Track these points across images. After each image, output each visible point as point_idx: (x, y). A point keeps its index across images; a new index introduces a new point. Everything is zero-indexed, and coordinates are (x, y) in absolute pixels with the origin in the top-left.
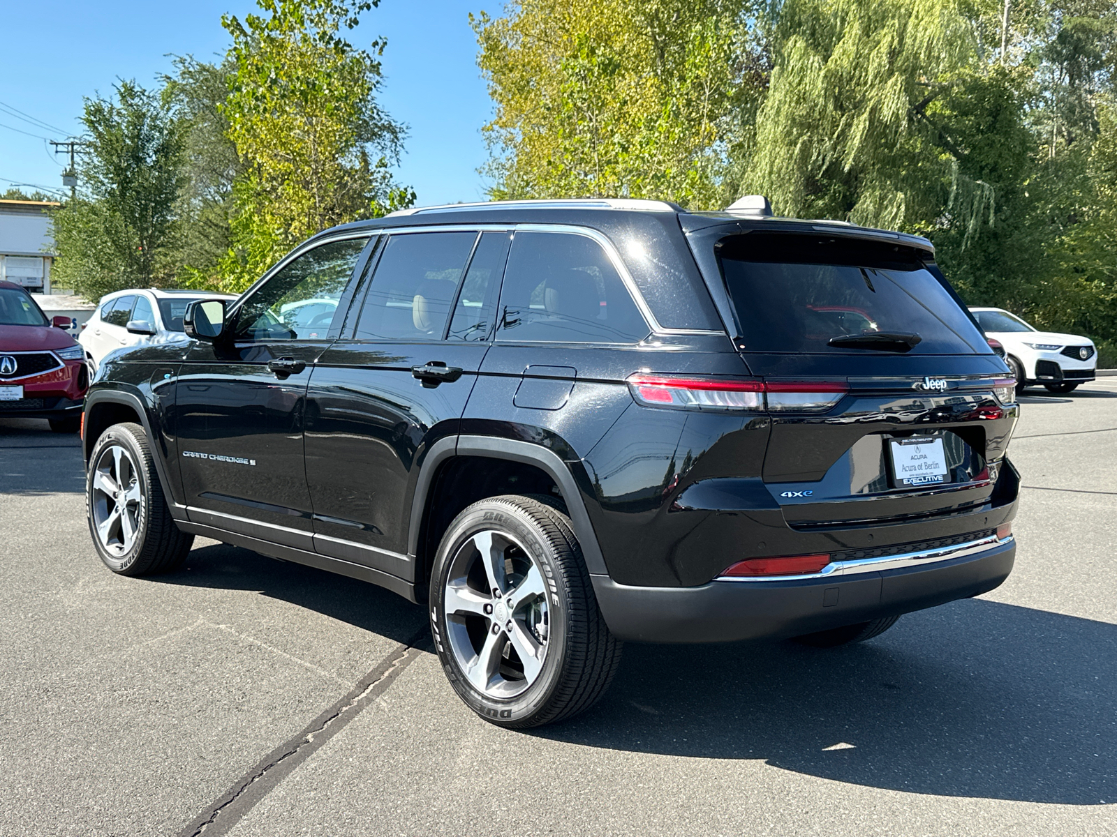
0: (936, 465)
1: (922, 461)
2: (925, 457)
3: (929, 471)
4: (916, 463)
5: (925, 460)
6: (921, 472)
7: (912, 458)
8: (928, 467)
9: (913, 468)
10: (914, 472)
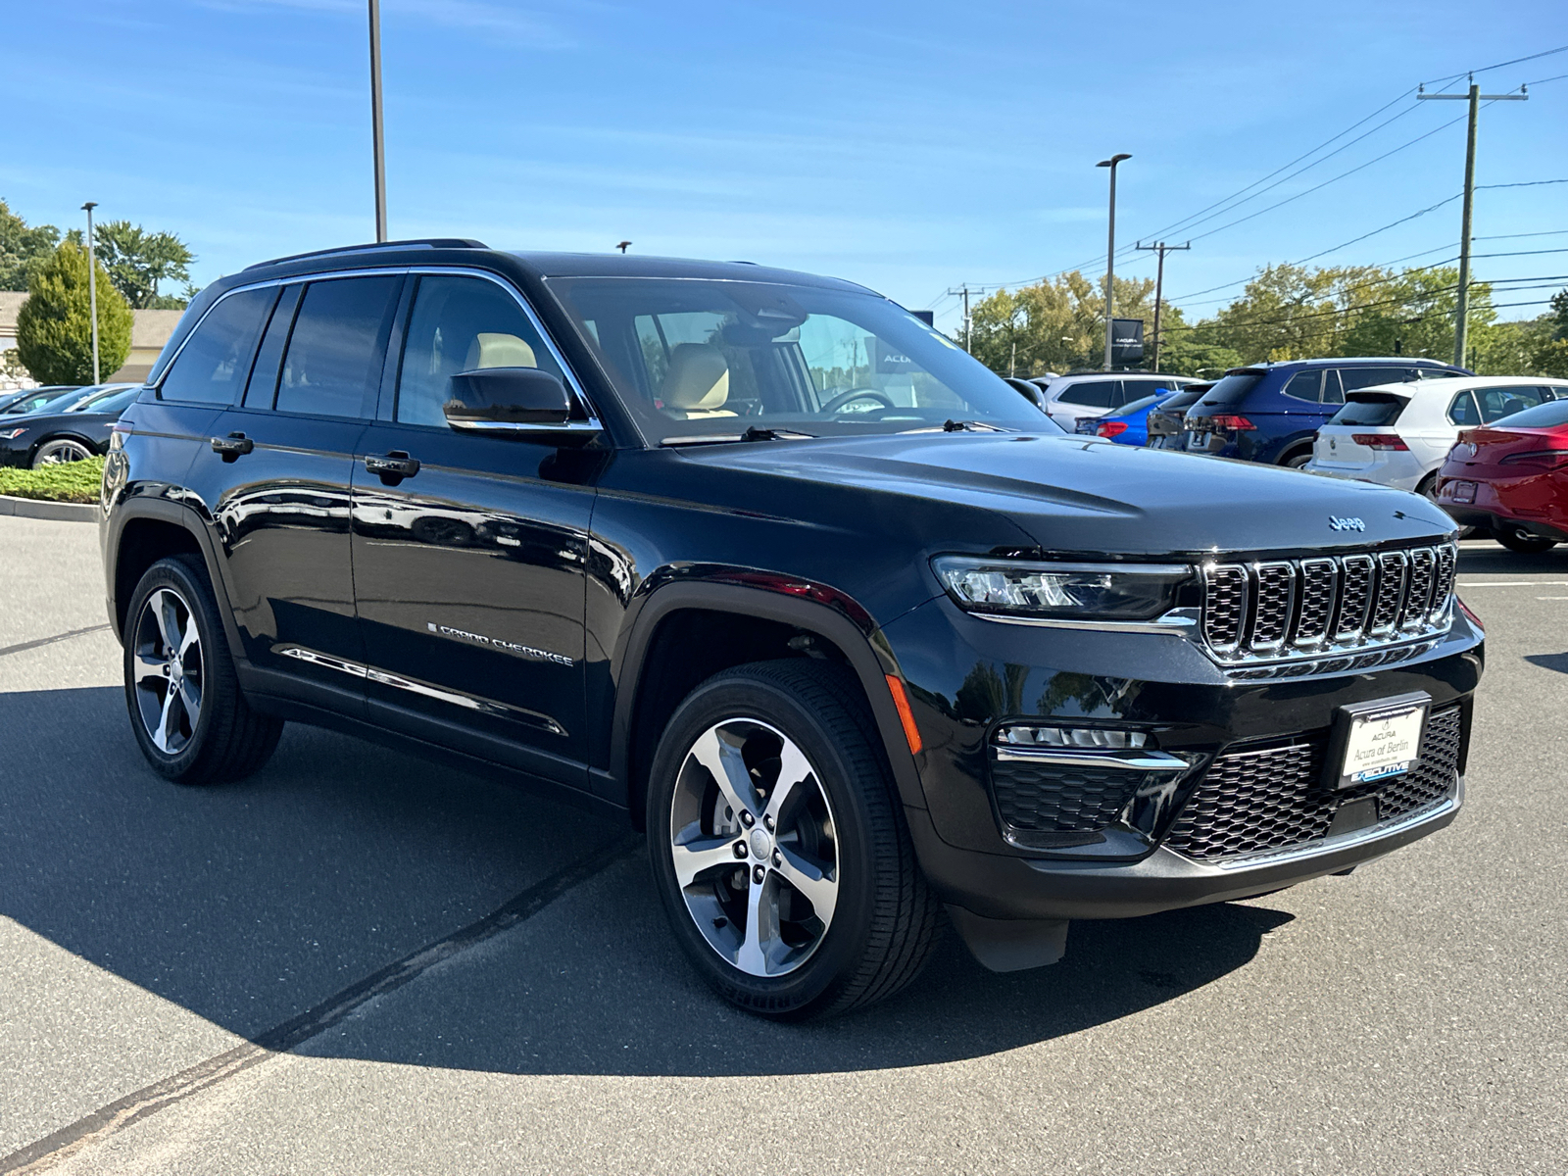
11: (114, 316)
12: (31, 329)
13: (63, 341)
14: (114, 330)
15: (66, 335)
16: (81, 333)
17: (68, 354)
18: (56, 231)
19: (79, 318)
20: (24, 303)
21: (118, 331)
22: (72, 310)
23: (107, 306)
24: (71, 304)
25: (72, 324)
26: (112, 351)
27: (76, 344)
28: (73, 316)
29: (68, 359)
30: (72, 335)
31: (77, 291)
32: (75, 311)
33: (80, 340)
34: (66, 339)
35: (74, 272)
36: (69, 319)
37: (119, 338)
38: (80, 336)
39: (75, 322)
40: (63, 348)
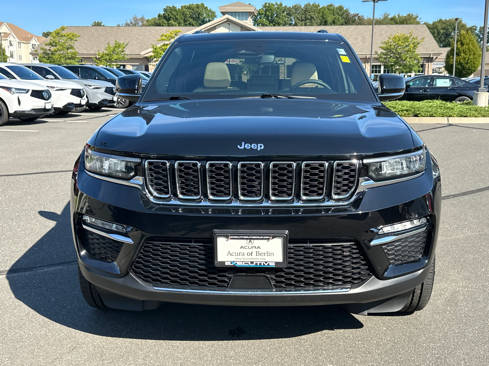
11: (476, 54)
12: (449, 59)
13: (458, 62)
14: (475, 59)
15: (460, 61)
16: (464, 60)
17: (459, 67)
18: (476, 27)
19: (464, 55)
20: (448, 51)
21: (476, 59)
22: (462, 52)
23: (474, 51)
24: (462, 51)
25: (462, 57)
26: (473, 65)
27: (462, 63)
28: (463, 54)
29: (459, 68)
30: (461, 60)
31: (464, 46)
32: (463, 53)
33: (464, 62)
34: (459, 62)
35: (464, 40)
36: (461, 55)
37: (476, 61)
38: (464, 61)
39: (463, 56)
40: (458, 65)
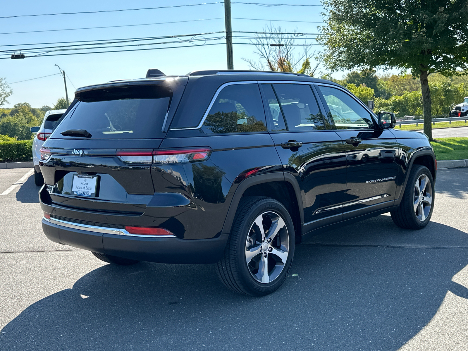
0: (91, 189)
1: (86, 185)
2: (87, 184)
3: (87, 190)
4: (83, 186)
5: (87, 185)
6: (84, 190)
7: (82, 184)
8: (87, 188)
9: (81, 188)
10: (80, 190)
